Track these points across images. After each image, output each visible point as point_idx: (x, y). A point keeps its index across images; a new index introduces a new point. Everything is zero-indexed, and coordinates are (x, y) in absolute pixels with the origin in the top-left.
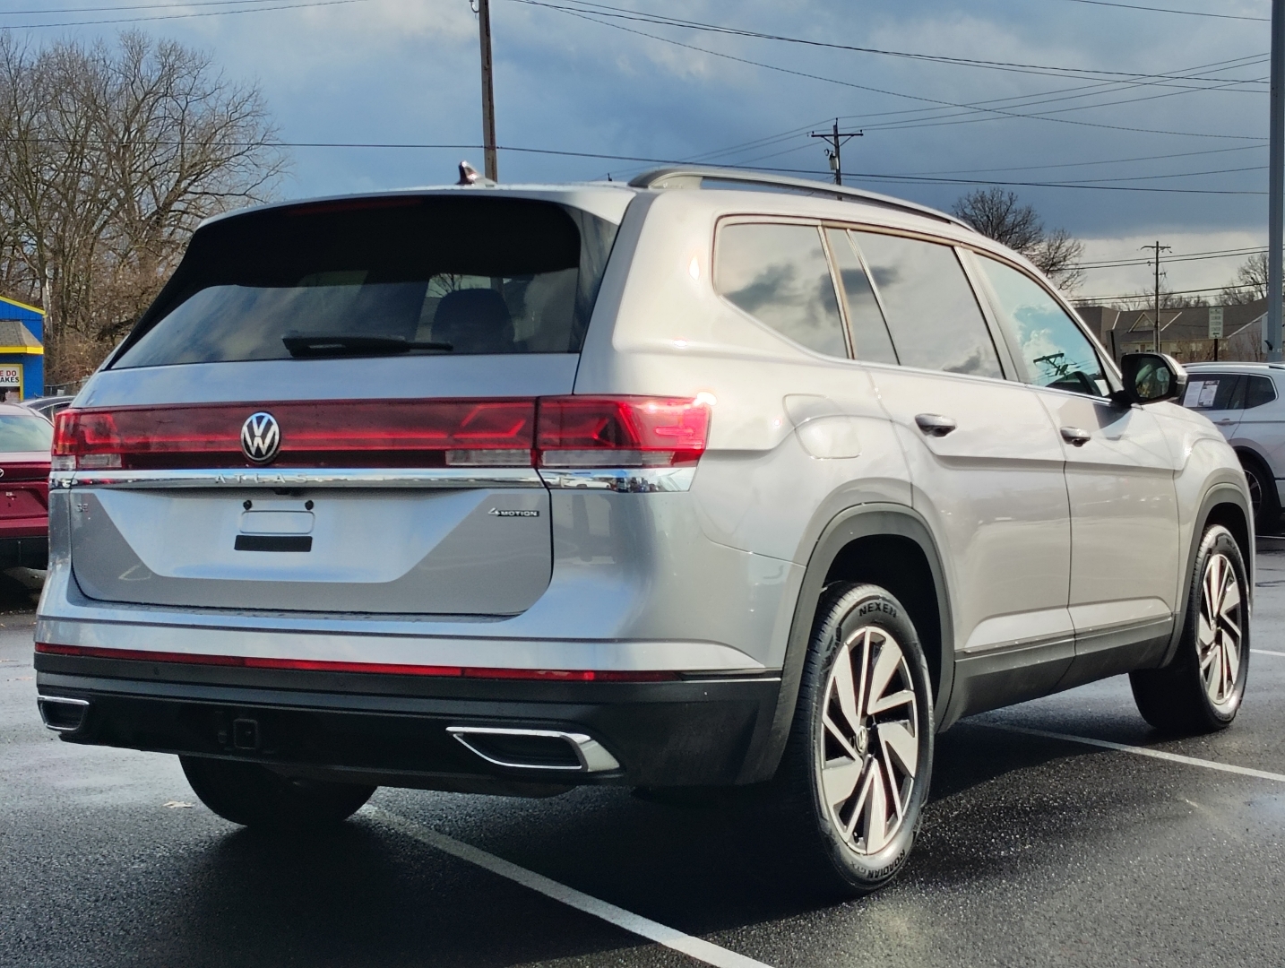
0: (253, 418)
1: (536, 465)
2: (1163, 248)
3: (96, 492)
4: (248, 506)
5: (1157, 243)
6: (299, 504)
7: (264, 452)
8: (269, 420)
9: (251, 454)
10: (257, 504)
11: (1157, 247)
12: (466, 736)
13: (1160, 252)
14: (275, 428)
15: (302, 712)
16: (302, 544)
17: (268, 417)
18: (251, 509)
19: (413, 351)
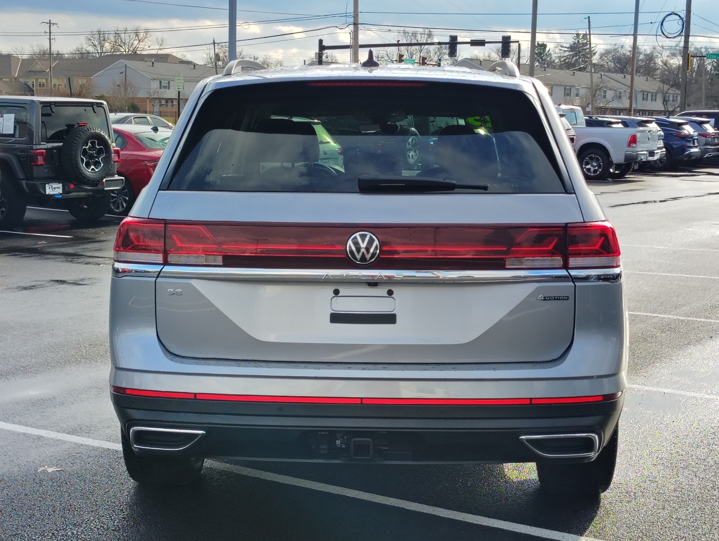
0: (357, 235)
1: (566, 266)
2: (53, 24)
3: (193, 282)
4: (336, 292)
5: (50, 21)
6: (382, 291)
7: (368, 260)
8: (371, 237)
9: (357, 260)
10: (343, 291)
11: (50, 23)
12: (529, 441)
13: (52, 27)
14: (376, 242)
15: (398, 432)
16: (390, 319)
17: (369, 235)
18: (339, 295)
19: (456, 190)
